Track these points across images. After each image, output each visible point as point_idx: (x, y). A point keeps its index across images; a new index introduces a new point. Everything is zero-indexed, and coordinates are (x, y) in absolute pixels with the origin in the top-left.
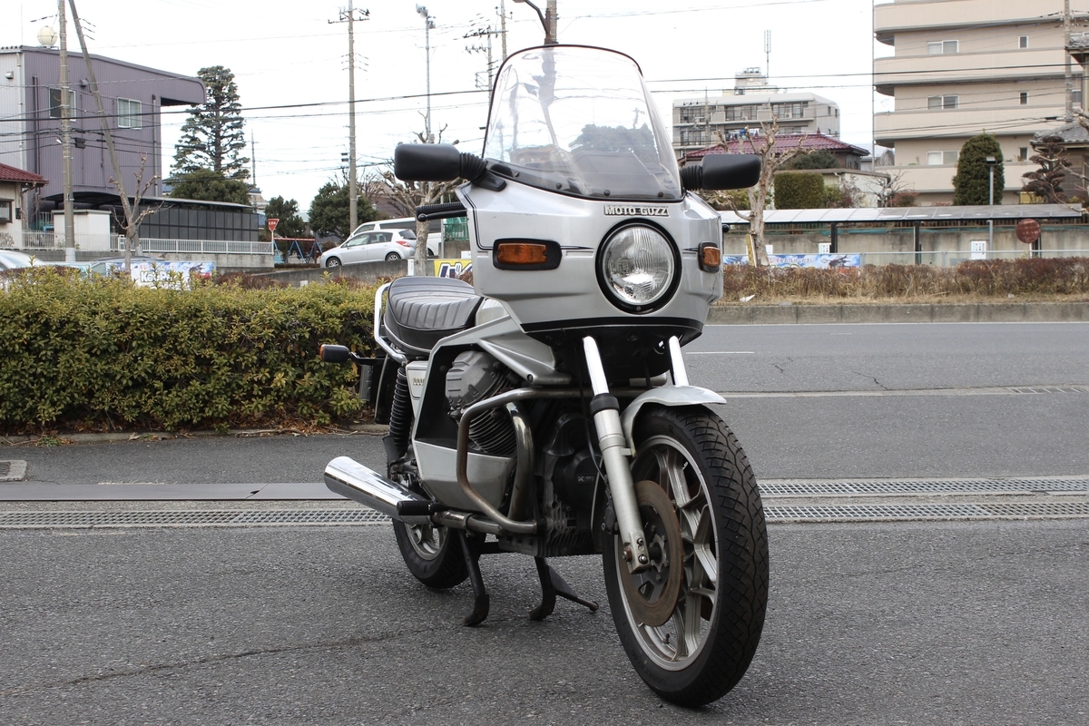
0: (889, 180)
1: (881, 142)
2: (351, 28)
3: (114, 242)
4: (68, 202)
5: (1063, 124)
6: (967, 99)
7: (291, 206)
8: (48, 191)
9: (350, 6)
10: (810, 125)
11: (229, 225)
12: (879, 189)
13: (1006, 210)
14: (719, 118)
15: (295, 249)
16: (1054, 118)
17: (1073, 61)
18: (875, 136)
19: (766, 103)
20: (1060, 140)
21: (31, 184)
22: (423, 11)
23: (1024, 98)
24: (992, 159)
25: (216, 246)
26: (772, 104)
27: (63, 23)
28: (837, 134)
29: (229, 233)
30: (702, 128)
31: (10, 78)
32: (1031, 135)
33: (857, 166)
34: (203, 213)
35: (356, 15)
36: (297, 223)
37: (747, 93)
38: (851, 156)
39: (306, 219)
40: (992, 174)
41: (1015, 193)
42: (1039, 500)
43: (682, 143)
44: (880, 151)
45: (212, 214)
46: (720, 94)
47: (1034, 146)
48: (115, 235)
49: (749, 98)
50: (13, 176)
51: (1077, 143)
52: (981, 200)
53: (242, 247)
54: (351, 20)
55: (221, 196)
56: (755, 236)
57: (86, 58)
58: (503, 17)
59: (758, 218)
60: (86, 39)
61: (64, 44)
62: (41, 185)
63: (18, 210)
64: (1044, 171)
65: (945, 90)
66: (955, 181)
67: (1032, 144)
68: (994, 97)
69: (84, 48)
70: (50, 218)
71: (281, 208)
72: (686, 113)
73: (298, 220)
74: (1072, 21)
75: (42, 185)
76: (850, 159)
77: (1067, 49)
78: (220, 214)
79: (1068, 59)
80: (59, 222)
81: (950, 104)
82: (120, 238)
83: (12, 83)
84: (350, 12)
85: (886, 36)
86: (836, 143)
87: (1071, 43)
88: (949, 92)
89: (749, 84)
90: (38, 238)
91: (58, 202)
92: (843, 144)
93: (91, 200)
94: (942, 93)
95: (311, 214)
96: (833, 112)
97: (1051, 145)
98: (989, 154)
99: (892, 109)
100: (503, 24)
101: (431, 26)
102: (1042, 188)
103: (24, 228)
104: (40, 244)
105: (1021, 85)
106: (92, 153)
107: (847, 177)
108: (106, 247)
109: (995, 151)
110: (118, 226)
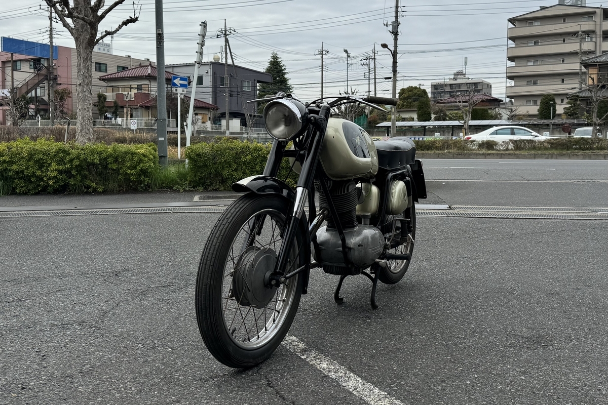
0: (512, 110)
1: (508, 97)
2: (322, 57)
3: (241, 129)
4: (227, 115)
5: (578, 90)
6: (542, 81)
8: (220, 111)
9: (322, 49)
10: (481, 91)
12: (509, 113)
13: (557, 121)
14: (448, 89)
16: (575, 88)
17: (583, 67)
18: (507, 95)
19: (465, 83)
20: (578, 96)
21: (214, 109)
22: (346, 51)
23: (563, 81)
24: (552, 103)
26: (467, 84)
27: (226, 54)
28: (490, 94)
30: (442, 92)
31: (207, 73)
32: (567, 94)
33: (499, 106)
35: (324, 52)
37: (458, 80)
38: (497, 102)
40: (552, 108)
41: (560, 115)
42: (596, 214)
43: (434, 98)
44: (508, 100)
46: (448, 80)
47: (567, 98)
48: (242, 127)
49: (458, 81)
50: (208, 106)
51: (584, 97)
52: (548, 117)
54: (322, 54)
56: (465, 129)
57: (233, 66)
58: (375, 53)
59: (466, 124)
60: (234, 60)
61: (226, 61)
63: (209, 117)
64: (571, 107)
65: (533, 78)
66: (538, 110)
67: (567, 97)
68: (551, 80)
69: (233, 63)
70: (220, 121)
72: (435, 87)
74: (582, 53)
75: (217, 109)
76: (496, 103)
77: (580, 63)
79: (581, 67)
80: (224, 122)
81: (535, 83)
82: (244, 127)
83: (208, 74)
84: (322, 52)
85: (511, 59)
86: (492, 97)
87: (582, 61)
88: (535, 79)
89: (459, 76)
90: (216, 127)
91: (223, 115)
92: (493, 98)
93: (234, 115)
94: (532, 79)
96: (489, 87)
97: (574, 98)
98: (551, 100)
99: (513, 85)
100: (375, 56)
101: (349, 56)
102: (570, 113)
103: (211, 124)
105: (562, 76)
106: (234, 99)
107: (497, 109)
108: (239, 131)
109: (554, 100)
110: (244, 123)
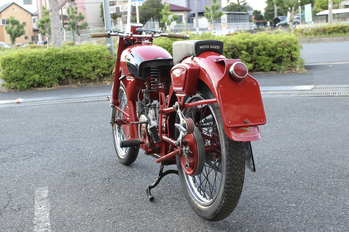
4: (197, 15)
7: (259, 12)
8: (192, 12)
11: (241, 18)
15: (261, 24)
21: (187, 11)
25: (237, 25)
29: (241, 21)
34: (233, 16)
36: (261, 16)
39: (263, 15)
45: (236, 16)
50: (182, 9)
53: (245, 24)
55: (239, 10)
62: (190, 10)
63: (184, 18)
70: (192, 19)
71: (257, 13)
73: (262, 15)
78: (238, 16)
80: (195, 20)
90: (190, 25)
91: (194, 15)
93: (202, 14)
95: (265, 14)
103: (186, 22)
104: (190, 27)
